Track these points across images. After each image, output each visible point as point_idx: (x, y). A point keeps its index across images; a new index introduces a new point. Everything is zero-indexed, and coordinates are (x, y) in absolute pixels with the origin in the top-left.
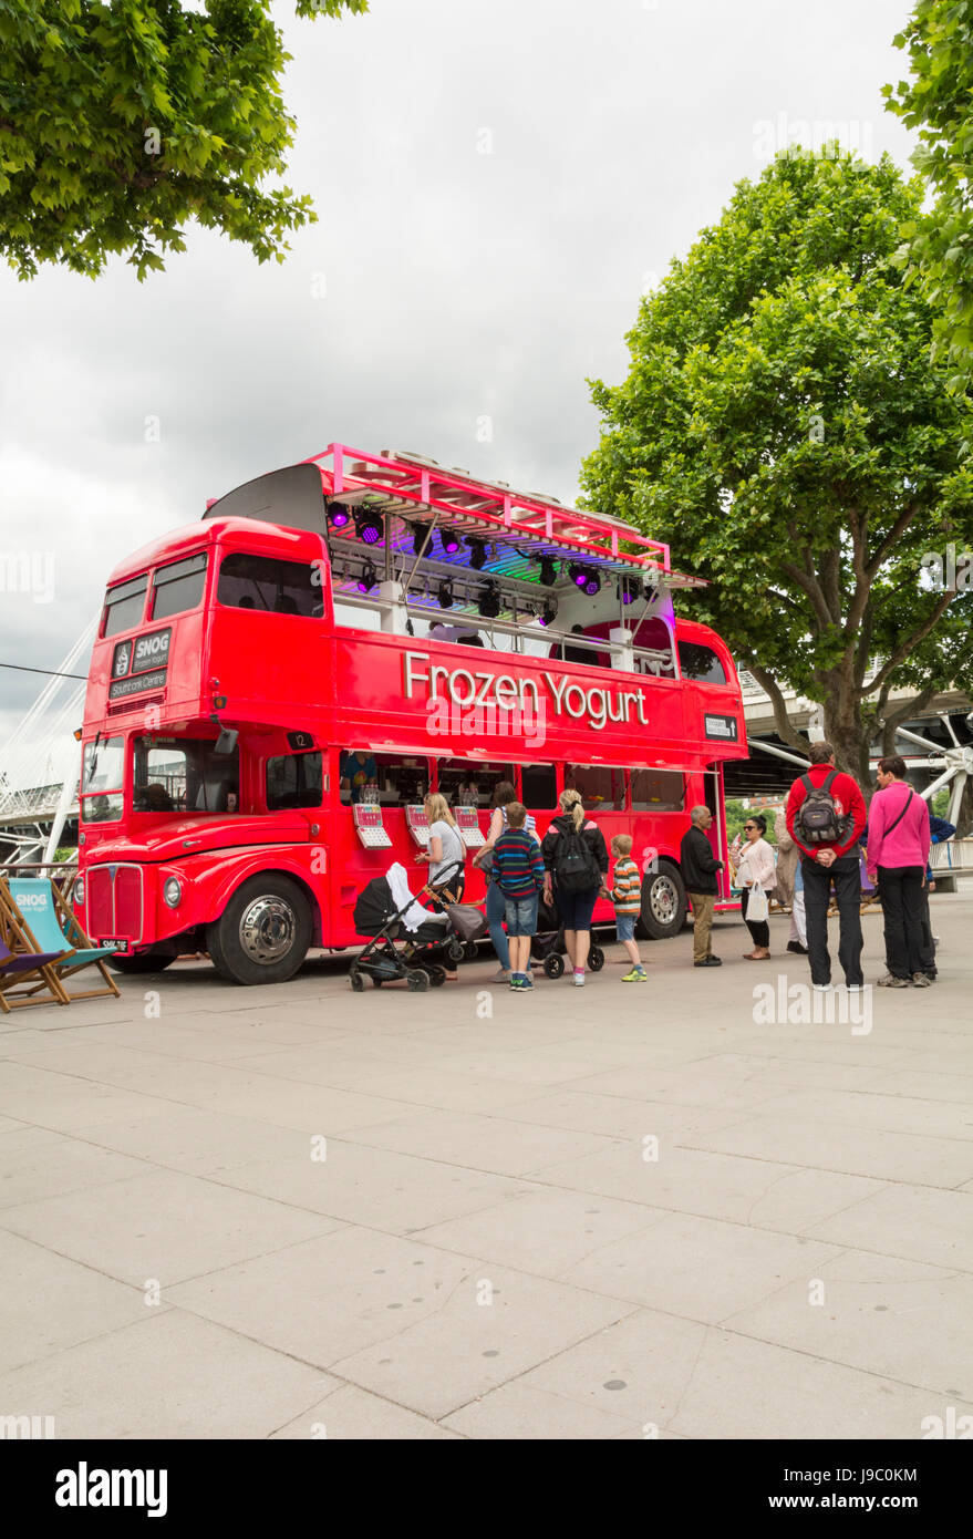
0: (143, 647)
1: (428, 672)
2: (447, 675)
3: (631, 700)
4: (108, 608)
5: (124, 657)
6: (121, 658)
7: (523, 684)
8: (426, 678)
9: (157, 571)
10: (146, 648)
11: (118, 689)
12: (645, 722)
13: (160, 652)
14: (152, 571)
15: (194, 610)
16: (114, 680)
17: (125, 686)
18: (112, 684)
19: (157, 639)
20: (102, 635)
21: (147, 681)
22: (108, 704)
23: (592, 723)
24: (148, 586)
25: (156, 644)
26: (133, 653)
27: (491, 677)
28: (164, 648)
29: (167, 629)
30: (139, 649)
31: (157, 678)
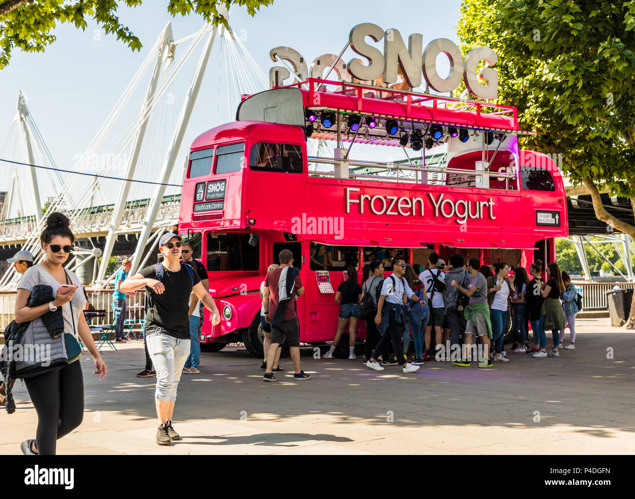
0: (211, 187)
1: (359, 198)
2: (370, 199)
3: (485, 205)
4: (191, 162)
5: (201, 190)
6: (199, 191)
7: (414, 201)
8: (357, 201)
9: (218, 148)
10: (213, 188)
11: (198, 207)
12: (494, 218)
13: (220, 192)
14: (215, 147)
15: (238, 173)
16: (196, 202)
17: (202, 206)
18: (194, 205)
19: (219, 184)
20: (188, 176)
21: (213, 206)
22: (193, 215)
23: (458, 221)
24: (214, 155)
25: (218, 187)
26: (205, 189)
27: (395, 198)
28: (222, 190)
29: (224, 180)
30: (209, 188)
31: (218, 205)
